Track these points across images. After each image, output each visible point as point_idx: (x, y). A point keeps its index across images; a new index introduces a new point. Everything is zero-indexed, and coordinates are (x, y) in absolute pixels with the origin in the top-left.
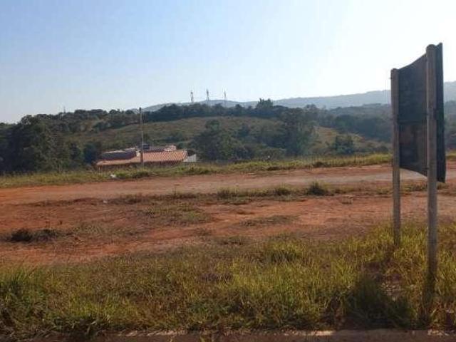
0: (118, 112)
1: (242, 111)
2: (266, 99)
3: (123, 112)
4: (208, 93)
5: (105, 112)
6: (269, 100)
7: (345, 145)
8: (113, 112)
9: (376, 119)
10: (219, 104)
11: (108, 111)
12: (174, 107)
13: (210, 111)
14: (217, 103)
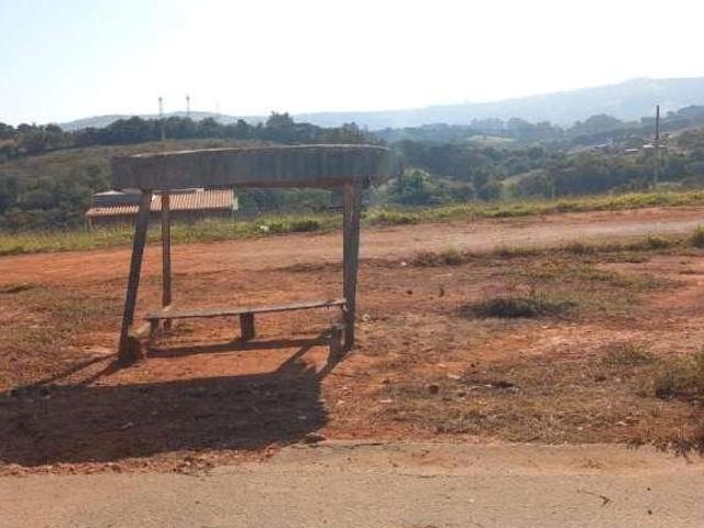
0: (34, 127)
1: (250, 131)
2: (282, 112)
3: (41, 127)
4: (188, 99)
5: (10, 127)
6: (286, 115)
7: (411, 185)
8: (23, 127)
9: (448, 148)
10: (211, 119)
11: (15, 127)
12: (135, 120)
13: (197, 129)
14: (207, 117)
